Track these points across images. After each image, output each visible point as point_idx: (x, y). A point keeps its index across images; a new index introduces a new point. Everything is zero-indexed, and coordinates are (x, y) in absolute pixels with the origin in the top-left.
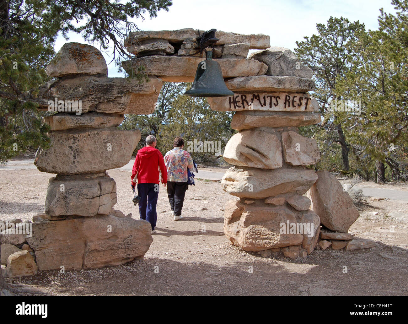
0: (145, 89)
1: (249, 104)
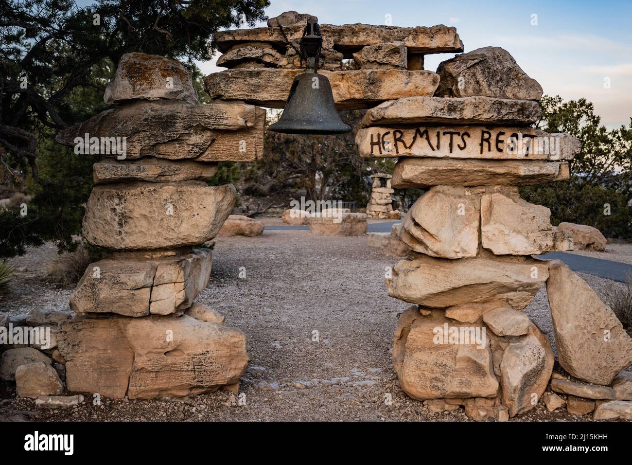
0: (225, 122)
1: (408, 146)
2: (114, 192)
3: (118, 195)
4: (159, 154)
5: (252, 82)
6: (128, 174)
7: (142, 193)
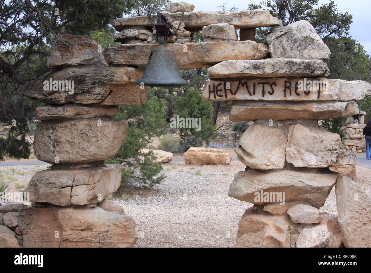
0: (116, 79)
1: (233, 92)
2: (49, 125)
3: (52, 127)
4: (77, 101)
5: (130, 53)
6: (57, 114)
7: (67, 126)
